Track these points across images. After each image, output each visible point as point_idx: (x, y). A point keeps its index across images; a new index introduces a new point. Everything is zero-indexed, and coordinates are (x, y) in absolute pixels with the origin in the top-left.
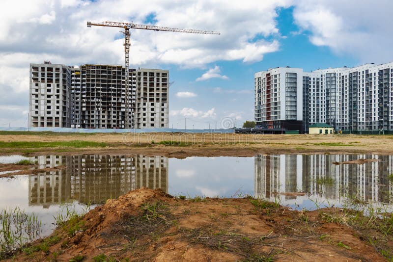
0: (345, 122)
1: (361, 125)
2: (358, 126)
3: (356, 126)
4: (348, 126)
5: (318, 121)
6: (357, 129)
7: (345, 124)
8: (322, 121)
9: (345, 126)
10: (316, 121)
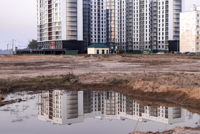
0: (122, 41)
1: (136, 45)
2: (134, 45)
3: (132, 46)
4: (125, 45)
5: (99, 40)
6: (132, 48)
7: (122, 44)
8: (102, 40)
9: (123, 45)
10: (97, 40)
